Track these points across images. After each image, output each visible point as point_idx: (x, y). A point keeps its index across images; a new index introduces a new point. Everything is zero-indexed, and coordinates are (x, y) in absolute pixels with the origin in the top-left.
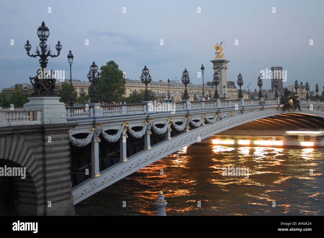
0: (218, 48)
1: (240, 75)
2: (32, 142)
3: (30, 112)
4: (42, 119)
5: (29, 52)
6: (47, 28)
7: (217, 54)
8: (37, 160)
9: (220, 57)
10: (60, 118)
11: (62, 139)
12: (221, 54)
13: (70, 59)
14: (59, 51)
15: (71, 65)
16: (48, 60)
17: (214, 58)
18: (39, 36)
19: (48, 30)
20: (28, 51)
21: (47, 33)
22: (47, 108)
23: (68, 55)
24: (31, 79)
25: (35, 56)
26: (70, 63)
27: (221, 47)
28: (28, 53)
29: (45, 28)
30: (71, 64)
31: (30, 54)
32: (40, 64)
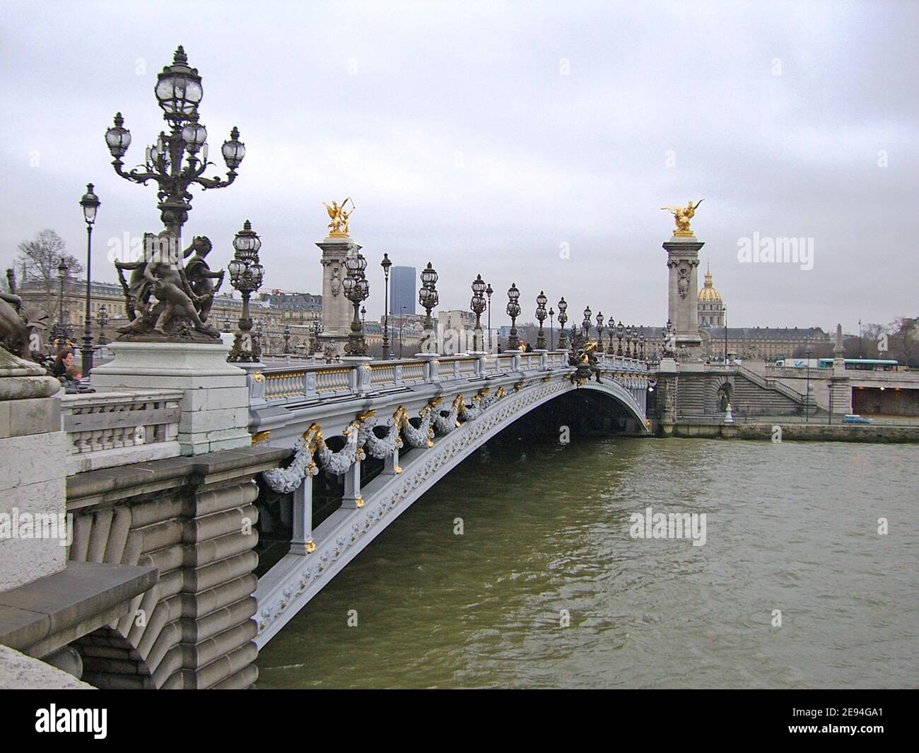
0: (335, 212)
1: (514, 289)
2: (153, 529)
3: (147, 405)
4: (179, 433)
5: (122, 159)
6: (196, 70)
7: (332, 229)
8: (166, 603)
9: (339, 236)
10: (234, 428)
11: (239, 509)
12: (342, 228)
13: (90, 211)
14: (232, 168)
15: (90, 229)
16: (190, 197)
17: (324, 236)
18: (162, 103)
19: (198, 80)
20: (118, 156)
21: (192, 91)
22: (201, 388)
23: (84, 197)
24: (120, 267)
25: (141, 179)
26: (89, 223)
27: (342, 212)
28: (118, 165)
29: (188, 71)
30: (92, 225)
31: (124, 169)
32: (160, 212)
